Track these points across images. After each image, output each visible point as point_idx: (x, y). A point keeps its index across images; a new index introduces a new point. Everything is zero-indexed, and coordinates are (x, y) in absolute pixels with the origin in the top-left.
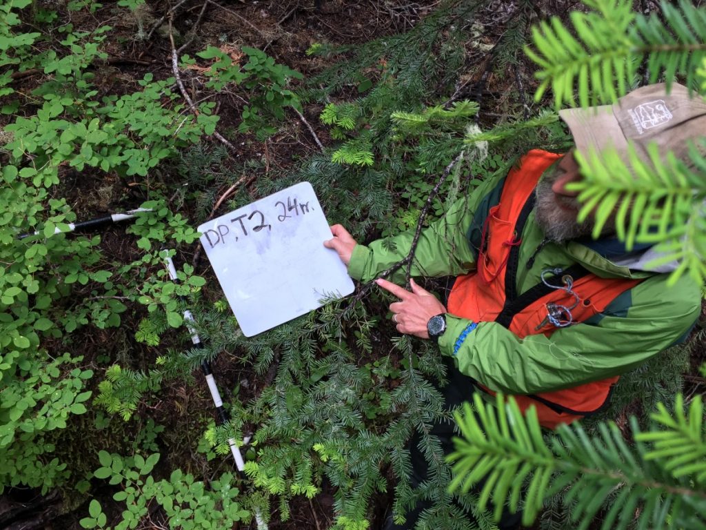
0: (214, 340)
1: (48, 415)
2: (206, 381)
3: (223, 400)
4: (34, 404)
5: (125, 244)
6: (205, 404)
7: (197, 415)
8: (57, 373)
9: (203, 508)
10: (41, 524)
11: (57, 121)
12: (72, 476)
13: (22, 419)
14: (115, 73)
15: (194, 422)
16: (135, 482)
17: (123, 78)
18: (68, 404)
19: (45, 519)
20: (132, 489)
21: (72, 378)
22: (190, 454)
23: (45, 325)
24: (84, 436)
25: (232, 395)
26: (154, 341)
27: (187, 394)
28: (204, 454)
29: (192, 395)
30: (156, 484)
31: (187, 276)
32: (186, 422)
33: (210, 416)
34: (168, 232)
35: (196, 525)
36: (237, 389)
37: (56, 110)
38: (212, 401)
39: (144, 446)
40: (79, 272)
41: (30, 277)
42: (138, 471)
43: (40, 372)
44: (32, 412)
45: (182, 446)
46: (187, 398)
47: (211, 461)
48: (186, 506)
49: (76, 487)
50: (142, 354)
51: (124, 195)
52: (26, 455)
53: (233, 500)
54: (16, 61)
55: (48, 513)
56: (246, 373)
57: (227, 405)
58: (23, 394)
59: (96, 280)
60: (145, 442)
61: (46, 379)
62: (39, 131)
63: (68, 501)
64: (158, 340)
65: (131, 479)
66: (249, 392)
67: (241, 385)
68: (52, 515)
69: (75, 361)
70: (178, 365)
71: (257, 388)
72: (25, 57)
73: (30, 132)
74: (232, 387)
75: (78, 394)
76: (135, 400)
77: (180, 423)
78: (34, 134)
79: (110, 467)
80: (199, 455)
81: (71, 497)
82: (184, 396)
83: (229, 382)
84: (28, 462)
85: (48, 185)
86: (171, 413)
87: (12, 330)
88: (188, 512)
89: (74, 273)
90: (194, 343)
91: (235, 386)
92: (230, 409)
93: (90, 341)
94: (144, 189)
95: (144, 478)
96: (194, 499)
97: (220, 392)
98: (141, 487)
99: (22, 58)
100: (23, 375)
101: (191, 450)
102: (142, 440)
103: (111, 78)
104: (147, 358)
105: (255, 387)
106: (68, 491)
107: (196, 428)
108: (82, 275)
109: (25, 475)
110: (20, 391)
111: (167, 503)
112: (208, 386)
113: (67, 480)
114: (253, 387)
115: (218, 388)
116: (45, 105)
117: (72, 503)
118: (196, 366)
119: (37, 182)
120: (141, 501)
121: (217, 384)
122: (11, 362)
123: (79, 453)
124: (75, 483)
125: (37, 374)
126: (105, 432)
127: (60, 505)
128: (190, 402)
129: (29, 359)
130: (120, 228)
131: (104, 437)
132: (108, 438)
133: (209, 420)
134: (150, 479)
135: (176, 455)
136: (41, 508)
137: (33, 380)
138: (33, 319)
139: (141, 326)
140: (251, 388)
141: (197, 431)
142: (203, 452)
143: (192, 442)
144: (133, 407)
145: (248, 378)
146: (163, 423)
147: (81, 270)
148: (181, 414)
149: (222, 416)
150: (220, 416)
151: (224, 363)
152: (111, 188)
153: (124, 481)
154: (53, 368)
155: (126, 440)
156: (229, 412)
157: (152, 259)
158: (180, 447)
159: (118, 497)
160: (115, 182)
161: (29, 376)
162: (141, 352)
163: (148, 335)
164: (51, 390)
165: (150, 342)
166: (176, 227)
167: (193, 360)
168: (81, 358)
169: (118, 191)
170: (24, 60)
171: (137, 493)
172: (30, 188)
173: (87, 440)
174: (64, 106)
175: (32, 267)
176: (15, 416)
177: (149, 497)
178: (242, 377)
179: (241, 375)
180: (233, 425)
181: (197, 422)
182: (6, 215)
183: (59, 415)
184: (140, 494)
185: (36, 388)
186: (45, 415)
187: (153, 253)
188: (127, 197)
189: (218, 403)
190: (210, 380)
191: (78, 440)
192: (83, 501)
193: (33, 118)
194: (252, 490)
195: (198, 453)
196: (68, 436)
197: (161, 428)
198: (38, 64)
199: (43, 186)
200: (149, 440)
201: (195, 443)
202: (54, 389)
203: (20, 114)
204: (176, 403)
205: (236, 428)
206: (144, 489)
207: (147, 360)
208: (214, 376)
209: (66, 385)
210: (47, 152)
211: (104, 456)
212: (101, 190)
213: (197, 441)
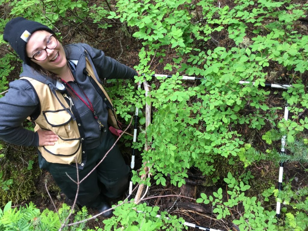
0: (296, 155)
1: (223, 150)
2: (279, 169)
3: (283, 180)
4: (220, 144)
5: (271, 98)
6: (274, 177)
7: (269, 180)
8: (231, 137)
9: (260, 218)
10: (195, 184)
11: (274, 40)
12: (213, 174)
13: (215, 147)
14: (299, 24)
15: (266, 182)
16: (237, 191)
17: (302, 27)
18: (231, 150)
19: (197, 183)
20: (235, 193)
21: (236, 141)
22: (258, 193)
23: (234, 117)
24: (223, 163)
25: (288, 181)
26: (269, 142)
27: (268, 170)
28: (264, 197)
29: (270, 171)
30: (245, 197)
31: (305, 123)
32: (263, 181)
33: (274, 184)
34: (299, 100)
35: (255, 223)
36: (291, 180)
37: (276, 36)
38: (278, 178)
39: (243, 180)
40: (257, 103)
41: (239, 98)
42: (240, 188)
43: (226, 134)
44: (218, 146)
45: (256, 188)
46: (268, 171)
47: (266, 202)
48: (253, 212)
49: (212, 179)
50: (257, 144)
51: (280, 77)
52: (204, 159)
53: (274, 224)
54: (266, 12)
55: (199, 181)
56: (300, 175)
57: (284, 184)
58: (218, 138)
59: (262, 108)
60: (244, 178)
61: (227, 137)
62: (264, 43)
63: (207, 182)
64: (271, 142)
65: (236, 189)
66: (297, 184)
67: (294, 179)
68: (200, 183)
69: (238, 135)
70: (275, 157)
71: (301, 185)
72: (270, 11)
73: (261, 42)
74: (290, 177)
75: (236, 148)
76: (252, 161)
77: (260, 179)
78: (262, 44)
79: (230, 180)
80: (261, 196)
81: (208, 181)
82: (267, 170)
83: (289, 175)
84: (203, 161)
85: (264, 66)
86: (258, 173)
87: (223, 115)
88: (253, 216)
89: (255, 102)
90: (282, 150)
91: (291, 178)
92: (285, 186)
93: (241, 130)
94: (290, 77)
95: (241, 192)
96: (258, 212)
97: (283, 177)
98: (239, 194)
99: (269, 11)
100: (220, 132)
101: (259, 192)
102: (243, 177)
103: (296, 26)
104: (259, 147)
105: (301, 184)
106: (208, 179)
107: (265, 185)
108: (257, 104)
109: (200, 165)
110: (217, 137)
111: (246, 207)
112: (279, 171)
113: (210, 175)
114: (300, 183)
115: (283, 174)
116: (272, 33)
117: (208, 184)
118: (283, 161)
119: (260, 64)
120: (237, 199)
121: (283, 173)
122: (219, 125)
123: (218, 168)
124: (212, 178)
125: (224, 134)
126: (231, 166)
127: (204, 182)
128: (268, 173)
129: (224, 127)
130: (272, 90)
131: (229, 167)
132: (230, 169)
133: (273, 185)
134: (243, 194)
135: (252, 190)
136: (197, 179)
137: (222, 135)
138: (231, 114)
139: (266, 133)
140: (299, 183)
141: (266, 186)
142: (264, 196)
143: (261, 189)
144: (250, 163)
145: (299, 178)
146: (254, 175)
147: (258, 103)
148: (262, 176)
149: (280, 187)
150: (279, 186)
151: (291, 166)
152: (276, 73)
153: (233, 188)
154: (230, 134)
155: (237, 173)
156: (283, 187)
157: (291, 109)
158: (255, 188)
159: (229, 192)
160: (279, 71)
161: (221, 133)
162: (258, 143)
163: (268, 138)
164: (227, 142)
165: (267, 142)
166: (305, 99)
167: (283, 158)
168: (240, 135)
169: (279, 75)
170: (269, 13)
171: (237, 195)
172: (257, 65)
173: (223, 165)
174: (280, 35)
175: (241, 95)
176: (213, 144)
177: (240, 200)
178: (296, 176)
179: (297, 175)
180: (288, 194)
181: (267, 183)
182: (244, 72)
183: (226, 152)
184: (237, 197)
185: (222, 138)
186: (222, 149)
187: (292, 107)
188: (281, 79)
189: (280, 180)
190: (281, 169)
191: (220, 163)
192: (212, 185)
193: (264, 37)
194: (280, 225)
195: (262, 195)
196: (218, 160)
197: (253, 177)
198: (277, 15)
199: (262, 66)
200: (246, 179)
201: (262, 191)
202: (228, 142)
203: (259, 34)
204: (262, 170)
205: (289, 196)
206: (240, 196)
207: (258, 147)
208: (284, 168)
209: (233, 143)
210: (269, 53)
211: (230, 175)
212: (272, 72)
213: (264, 190)
